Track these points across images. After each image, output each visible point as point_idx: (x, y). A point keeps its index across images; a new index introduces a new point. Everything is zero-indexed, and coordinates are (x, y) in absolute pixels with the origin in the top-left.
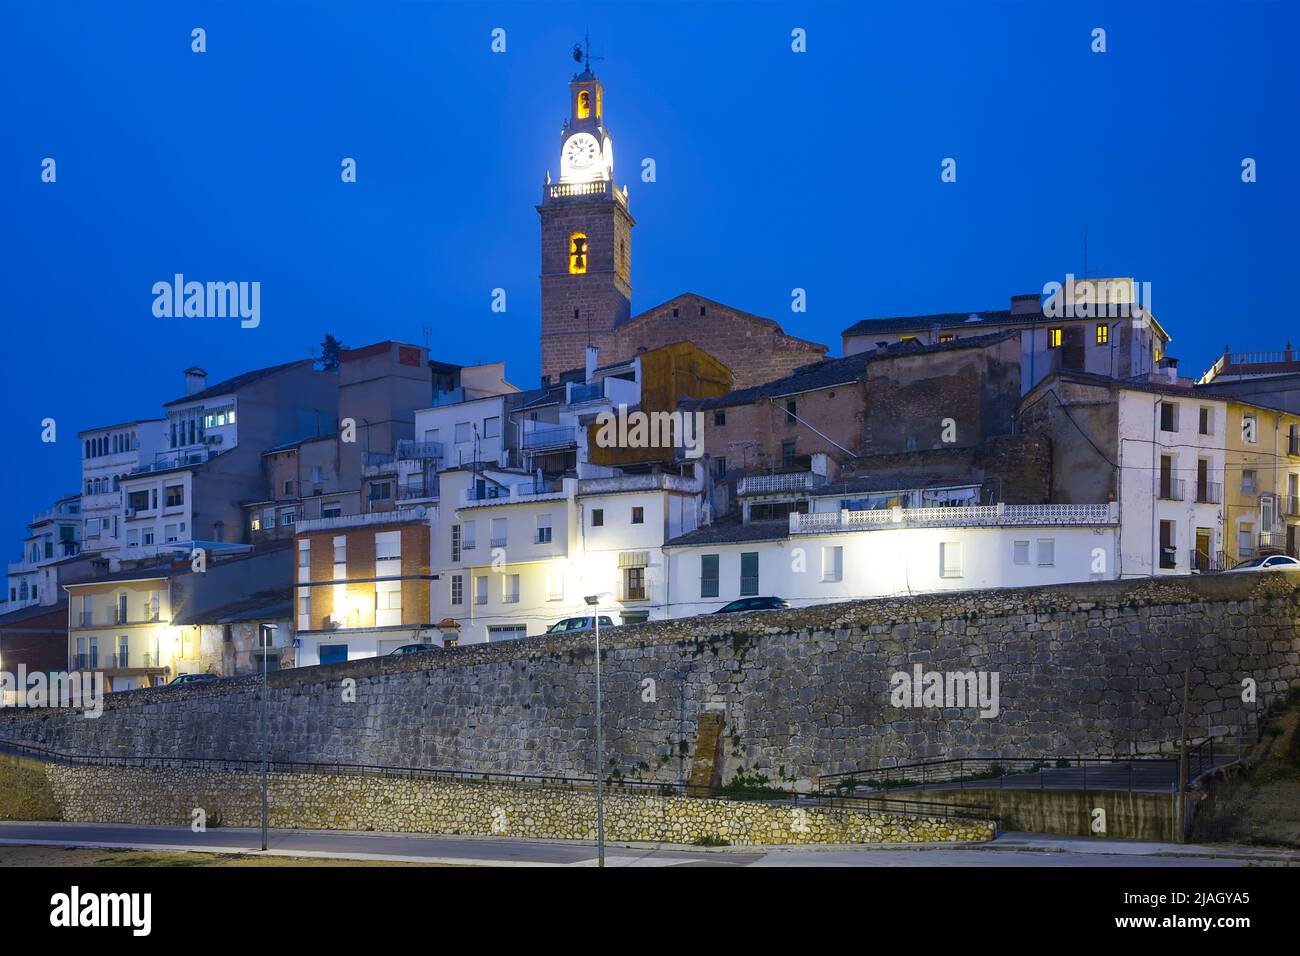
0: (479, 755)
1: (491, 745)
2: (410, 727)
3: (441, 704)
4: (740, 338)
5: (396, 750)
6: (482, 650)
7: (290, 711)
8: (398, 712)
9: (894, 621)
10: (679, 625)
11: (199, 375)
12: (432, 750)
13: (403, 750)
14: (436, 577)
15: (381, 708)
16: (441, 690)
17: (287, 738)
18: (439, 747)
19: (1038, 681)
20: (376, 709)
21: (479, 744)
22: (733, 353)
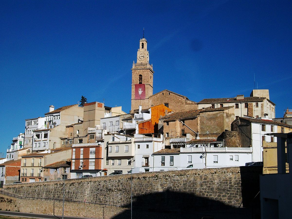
0: (110, 201)
1: (113, 199)
2: (95, 194)
3: (102, 189)
4: (178, 100)
5: (92, 199)
6: (111, 177)
7: (69, 189)
8: (93, 190)
9: (199, 174)
10: (153, 173)
11: (53, 107)
12: (100, 199)
13: (93, 199)
14: (103, 159)
15: (89, 189)
16: (102, 185)
17: (68, 195)
18: (101, 199)
19: (230, 188)
20: (88, 189)
21: (110, 198)
22: (176, 104)
